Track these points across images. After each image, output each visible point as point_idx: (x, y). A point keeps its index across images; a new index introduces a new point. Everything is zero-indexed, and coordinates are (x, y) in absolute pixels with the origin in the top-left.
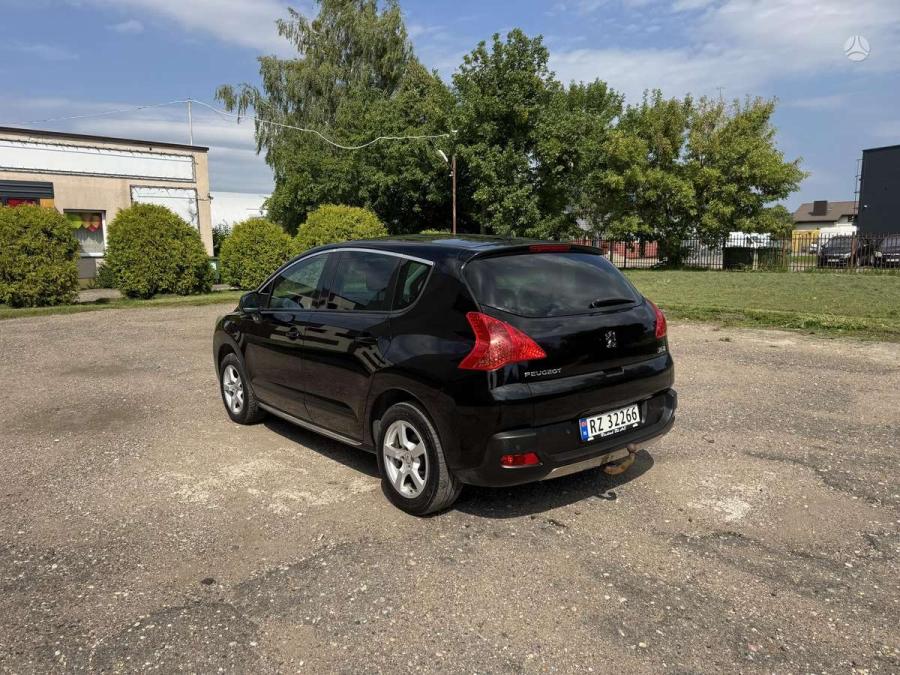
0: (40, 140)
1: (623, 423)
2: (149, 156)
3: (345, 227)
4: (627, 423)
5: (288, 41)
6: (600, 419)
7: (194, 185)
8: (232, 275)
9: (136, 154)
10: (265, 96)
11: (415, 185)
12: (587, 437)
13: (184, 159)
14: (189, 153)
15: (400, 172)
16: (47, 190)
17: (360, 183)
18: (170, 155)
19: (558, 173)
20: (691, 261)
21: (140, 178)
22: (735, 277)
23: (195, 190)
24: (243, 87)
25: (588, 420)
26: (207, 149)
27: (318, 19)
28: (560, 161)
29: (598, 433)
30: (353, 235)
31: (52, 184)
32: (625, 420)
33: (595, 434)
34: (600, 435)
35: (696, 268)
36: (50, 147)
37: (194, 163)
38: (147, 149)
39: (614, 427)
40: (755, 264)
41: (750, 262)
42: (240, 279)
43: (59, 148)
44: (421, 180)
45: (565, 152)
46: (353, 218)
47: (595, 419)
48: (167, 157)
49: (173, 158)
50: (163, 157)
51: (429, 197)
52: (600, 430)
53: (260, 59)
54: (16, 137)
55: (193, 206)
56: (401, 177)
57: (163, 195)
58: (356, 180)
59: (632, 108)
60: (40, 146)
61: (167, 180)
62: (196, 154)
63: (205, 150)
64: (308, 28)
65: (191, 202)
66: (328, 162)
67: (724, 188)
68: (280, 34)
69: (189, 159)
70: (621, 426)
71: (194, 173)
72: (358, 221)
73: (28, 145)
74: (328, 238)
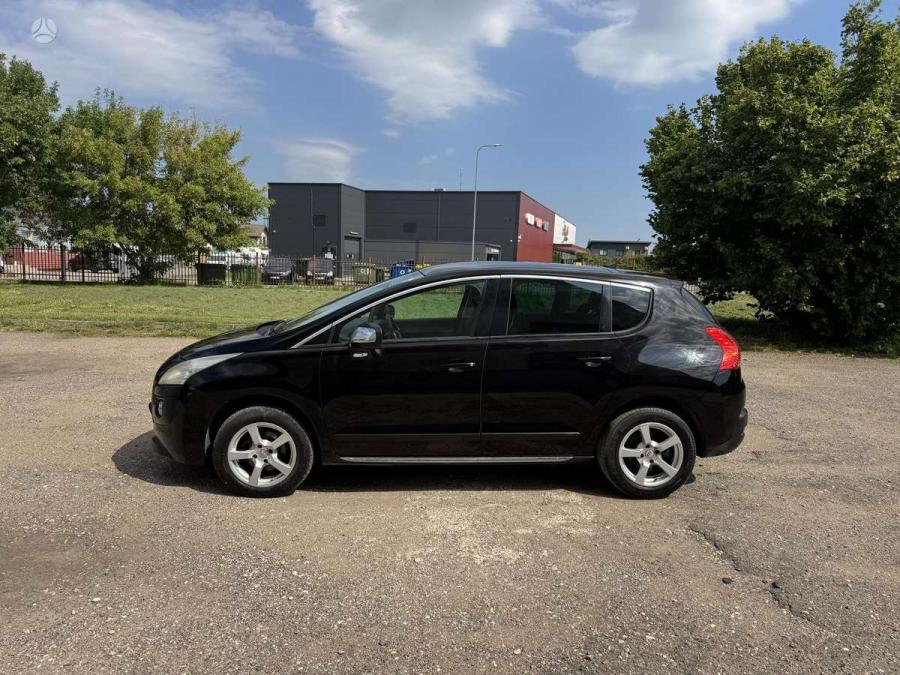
19: (15, 166)
20: (168, 275)
22: (210, 293)
28: (18, 152)
35: (171, 283)
40: (229, 280)
41: (223, 277)
45: (24, 142)
59: (84, 105)
67: (207, 205)
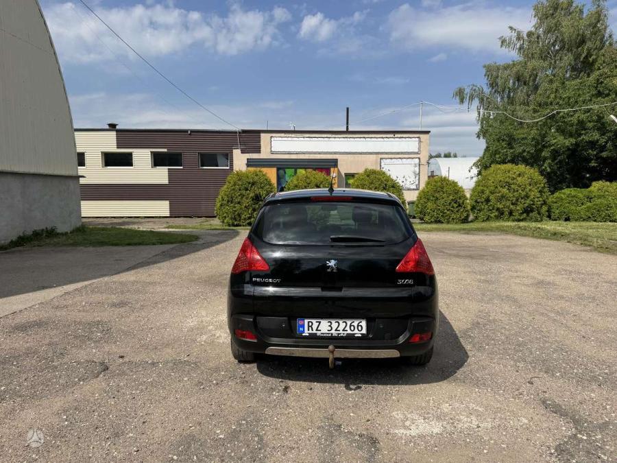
0: (337, 136)
1: (344, 330)
2: (392, 139)
3: (507, 180)
4: (349, 332)
5: (507, 50)
6: (320, 323)
7: (418, 156)
8: (421, 213)
9: (385, 139)
10: (487, 90)
11: (592, 144)
12: (303, 332)
13: (414, 139)
14: (418, 135)
15: (580, 135)
16: (334, 163)
17: (544, 146)
18: (405, 138)
21: (387, 153)
23: (419, 158)
24: (471, 87)
25: (306, 321)
26: (430, 132)
27: (533, 29)
29: (314, 332)
30: (512, 186)
31: (337, 160)
32: (348, 328)
33: (310, 331)
34: (316, 334)
36: (341, 139)
37: (420, 142)
38: (392, 136)
39: (333, 331)
42: (425, 215)
43: (346, 139)
44: (598, 141)
46: (515, 173)
47: (314, 321)
48: (404, 139)
49: (407, 139)
50: (401, 139)
51: (604, 154)
52: (317, 330)
53: (485, 66)
54: (326, 136)
55: (417, 169)
56: (580, 139)
57: (398, 163)
58: (541, 144)
60: (336, 139)
61: (402, 153)
62: (422, 136)
63: (428, 132)
64: (523, 38)
65: (416, 166)
66: (520, 133)
68: (501, 46)
69: (417, 139)
70: (341, 332)
71: (419, 149)
72: (519, 175)
73: (331, 139)
74: (492, 188)
